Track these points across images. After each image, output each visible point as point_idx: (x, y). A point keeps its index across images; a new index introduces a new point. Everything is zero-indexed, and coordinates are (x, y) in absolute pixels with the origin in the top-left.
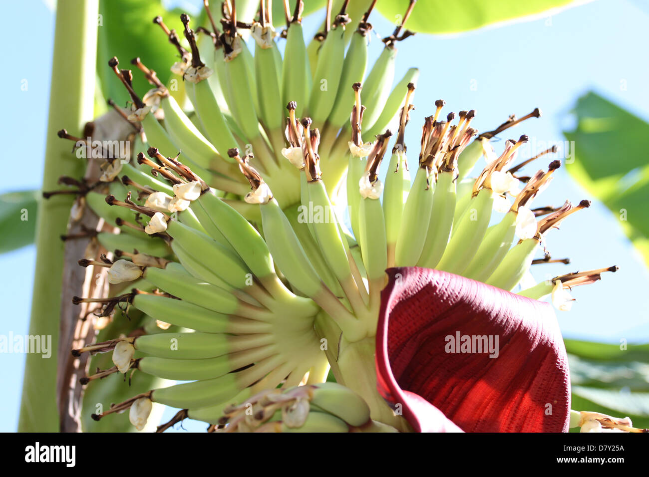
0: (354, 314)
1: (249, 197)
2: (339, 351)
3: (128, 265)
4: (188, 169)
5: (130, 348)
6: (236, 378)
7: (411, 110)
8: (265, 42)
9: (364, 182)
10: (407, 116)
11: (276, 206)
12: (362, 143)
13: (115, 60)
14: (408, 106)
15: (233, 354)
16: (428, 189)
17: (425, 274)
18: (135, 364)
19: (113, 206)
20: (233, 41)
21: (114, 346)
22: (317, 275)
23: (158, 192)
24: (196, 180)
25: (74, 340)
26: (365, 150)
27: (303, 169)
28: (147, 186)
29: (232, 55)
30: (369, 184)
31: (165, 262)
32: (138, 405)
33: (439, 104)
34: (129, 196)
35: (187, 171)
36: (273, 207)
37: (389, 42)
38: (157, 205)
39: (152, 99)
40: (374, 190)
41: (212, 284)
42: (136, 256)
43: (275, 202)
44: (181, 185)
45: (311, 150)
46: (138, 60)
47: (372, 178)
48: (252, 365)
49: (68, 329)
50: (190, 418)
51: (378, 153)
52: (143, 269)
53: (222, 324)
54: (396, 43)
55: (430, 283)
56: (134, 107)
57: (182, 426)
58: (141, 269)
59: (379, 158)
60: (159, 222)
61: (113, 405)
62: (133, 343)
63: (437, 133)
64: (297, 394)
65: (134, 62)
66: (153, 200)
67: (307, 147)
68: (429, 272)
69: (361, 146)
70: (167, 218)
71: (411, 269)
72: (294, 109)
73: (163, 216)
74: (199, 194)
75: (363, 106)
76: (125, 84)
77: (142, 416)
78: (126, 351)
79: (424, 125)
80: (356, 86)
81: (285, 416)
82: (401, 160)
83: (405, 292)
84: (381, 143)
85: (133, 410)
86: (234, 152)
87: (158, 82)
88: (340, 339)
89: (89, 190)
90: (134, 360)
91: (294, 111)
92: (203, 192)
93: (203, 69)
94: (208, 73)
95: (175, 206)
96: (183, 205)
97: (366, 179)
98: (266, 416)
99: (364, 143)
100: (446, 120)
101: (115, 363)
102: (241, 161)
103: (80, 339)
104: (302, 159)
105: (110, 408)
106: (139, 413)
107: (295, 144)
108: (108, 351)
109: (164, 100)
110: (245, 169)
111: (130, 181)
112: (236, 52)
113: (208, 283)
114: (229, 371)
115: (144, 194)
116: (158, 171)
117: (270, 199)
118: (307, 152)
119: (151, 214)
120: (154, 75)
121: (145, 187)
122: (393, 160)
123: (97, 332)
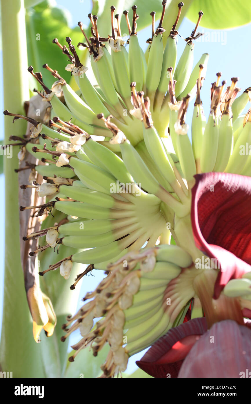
0: (180, 202)
1: (112, 141)
2: (174, 224)
3: (49, 185)
4: (78, 127)
5: (56, 233)
6: (119, 244)
7: (203, 80)
8: (117, 49)
9: (177, 126)
10: (201, 83)
11: (128, 144)
12: (176, 102)
13: (31, 67)
14: (201, 78)
15: (115, 231)
16: (214, 126)
17: (216, 176)
18: (60, 241)
19: (36, 153)
20: (98, 49)
21: (46, 232)
22: (157, 181)
23: (63, 141)
24: (82, 133)
25: (28, 229)
26: (178, 106)
27: (142, 121)
28: (57, 138)
29: (98, 58)
30: (180, 127)
31: (72, 181)
32: (64, 264)
33: (218, 75)
34: (45, 146)
35: (77, 128)
36: (127, 145)
37: (189, 40)
38: (63, 149)
39: (57, 87)
40: (184, 130)
41: (98, 191)
42: (55, 179)
43: (128, 142)
44: (74, 136)
45: (145, 110)
46: (47, 65)
47: (182, 123)
48: (128, 234)
49: (25, 223)
50: (95, 269)
51: (184, 108)
52: (58, 187)
53: (106, 214)
54: (193, 40)
55: (220, 181)
56: (45, 93)
57: (91, 274)
58: (57, 187)
59: (185, 111)
60: (64, 160)
61: (50, 266)
62: (57, 230)
63: (217, 93)
64: (148, 253)
65: (45, 66)
66: (60, 147)
67: (143, 108)
68: (218, 174)
69: (176, 104)
70: (68, 156)
71: (208, 174)
72: (134, 86)
73: (66, 155)
74: (85, 141)
75: (175, 80)
76: (38, 80)
77: (67, 271)
78: (53, 234)
79: (211, 88)
80: (170, 70)
81: (142, 266)
82: (200, 110)
83: (205, 187)
84: (185, 102)
85: (61, 267)
86: (100, 116)
87: (59, 76)
88: (174, 217)
89: (27, 142)
90: (59, 239)
91: (135, 88)
92: (87, 140)
93: (82, 68)
94: (85, 69)
95: (72, 149)
96: (77, 148)
97: (178, 124)
98: (131, 267)
99: (177, 102)
100: (221, 85)
101: (48, 242)
102: (106, 120)
103: (31, 228)
104: (141, 115)
105: (49, 268)
106: (65, 269)
107: (137, 107)
108: (44, 236)
109: (64, 87)
110: (108, 125)
111: (46, 137)
112: (100, 55)
113: (96, 191)
114: (115, 240)
115: (55, 143)
116: (61, 130)
117: (125, 140)
118: (143, 111)
119: (59, 155)
120: (57, 73)
121: (55, 140)
122: (195, 110)
123: (41, 223)
